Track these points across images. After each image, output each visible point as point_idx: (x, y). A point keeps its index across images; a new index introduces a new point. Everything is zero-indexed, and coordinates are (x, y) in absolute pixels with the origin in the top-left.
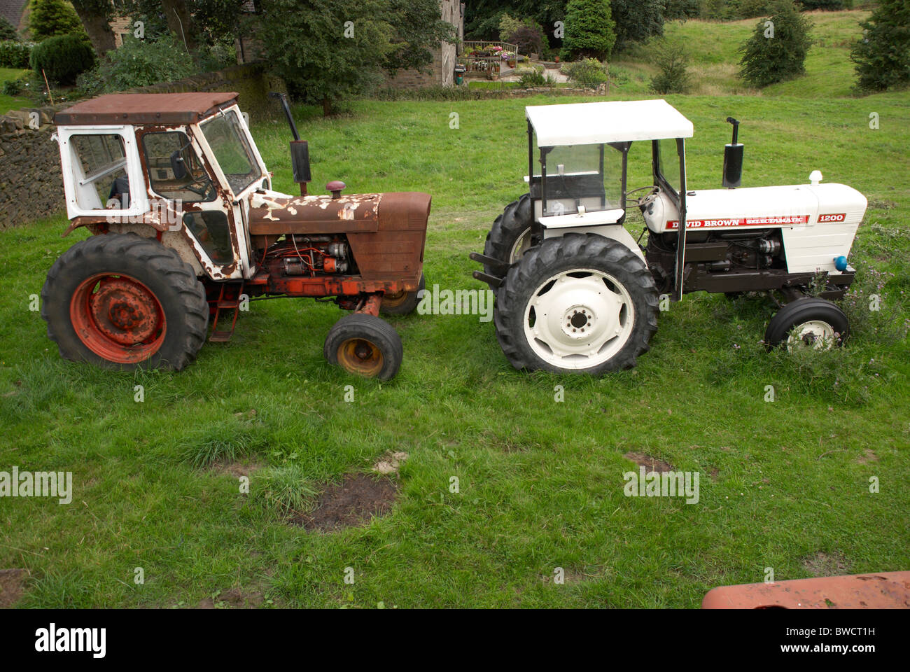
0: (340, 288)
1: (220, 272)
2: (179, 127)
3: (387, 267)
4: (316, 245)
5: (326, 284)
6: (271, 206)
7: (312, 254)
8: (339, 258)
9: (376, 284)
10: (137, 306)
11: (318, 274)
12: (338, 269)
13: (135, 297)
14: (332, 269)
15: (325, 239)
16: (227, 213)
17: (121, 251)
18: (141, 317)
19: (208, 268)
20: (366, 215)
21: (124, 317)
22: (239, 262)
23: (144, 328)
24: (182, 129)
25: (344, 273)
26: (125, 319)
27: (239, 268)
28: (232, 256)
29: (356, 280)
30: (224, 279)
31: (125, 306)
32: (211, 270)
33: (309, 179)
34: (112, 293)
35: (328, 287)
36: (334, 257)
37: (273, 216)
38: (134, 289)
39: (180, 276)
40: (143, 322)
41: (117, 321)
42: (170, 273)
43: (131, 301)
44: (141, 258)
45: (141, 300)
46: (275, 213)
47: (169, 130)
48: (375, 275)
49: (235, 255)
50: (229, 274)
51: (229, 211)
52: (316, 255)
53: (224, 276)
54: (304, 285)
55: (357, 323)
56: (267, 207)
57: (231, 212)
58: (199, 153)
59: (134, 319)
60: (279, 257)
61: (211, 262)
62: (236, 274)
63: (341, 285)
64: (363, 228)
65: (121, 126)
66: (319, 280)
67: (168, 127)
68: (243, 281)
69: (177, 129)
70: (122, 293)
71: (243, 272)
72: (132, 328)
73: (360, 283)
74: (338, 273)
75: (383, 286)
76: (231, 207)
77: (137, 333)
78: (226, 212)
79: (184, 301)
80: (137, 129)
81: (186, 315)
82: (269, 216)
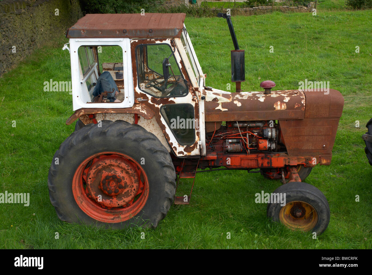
0: (270, 163)
1: (183, 151)
2: (165, 40)
3: (309, 146)
4: (251, 129)
5: (259, 159)
6: (221, 99)
7: (248, 136)
8: (271, 140)
9: (298, 159)
10: (123, 178)
11: (252, 152)
12: (270, 148)
13: (123, 170)
14: (265, 147)
15: (260, 124)
16: (194, 106)
17: (121, 135)
18: (126, 186)
19: (175, 147)
20: (296, 106)
21: (113, 185)
22: (199, 143)
23: (127, 194)
24: (168, 41)
25: (274, 150)
26: (113, 188)
27: (198, 147)
28: (194, 138)
29: (283, 156)
30: (186, 156)
31: (114, 178)
32: (176, 149)
33: (243, 79)
34: (104, 168)
35: (260, 162)
36: (266, 138)
37: (223, 107)
38: (123, 165)
39: (162, 154)
40: (126, 190)
41: (106, 190)
42: (156, 152)
43: (119, 173)
44: (136, 140)
45: (127, 173)
46: (224, 105)
47: (158, 42)
48: (298, 152)
49: (197, 137)
50: (190, 152)
51: (196, 104)
52: (251, 137)
53: (185, 153)
54: (242, 159)
55: (299, 189)
56: (218, 100)
57: (197, 105)
58: (179, 60)
59: (120, 188)
60: (223, 139)
61: (177, 143)
62: (195, 152)
63: (271, 160)
64: (293, 116)
65: (121, 39)
66: (254, 156)
67: (157, 40)
68: (199, 157)
69: (164, 42)
70: (113, 167)
71: (201, 150)
72: (118, 195)
73: (286, 158)
74: (269, 151)
75: (304, 161)
76: (198, 101)
77: (120, 199)
78: (193, 104)
79: (166, 173)
80: (132, 41)
81: (166, 184)
82: (220, 107)
